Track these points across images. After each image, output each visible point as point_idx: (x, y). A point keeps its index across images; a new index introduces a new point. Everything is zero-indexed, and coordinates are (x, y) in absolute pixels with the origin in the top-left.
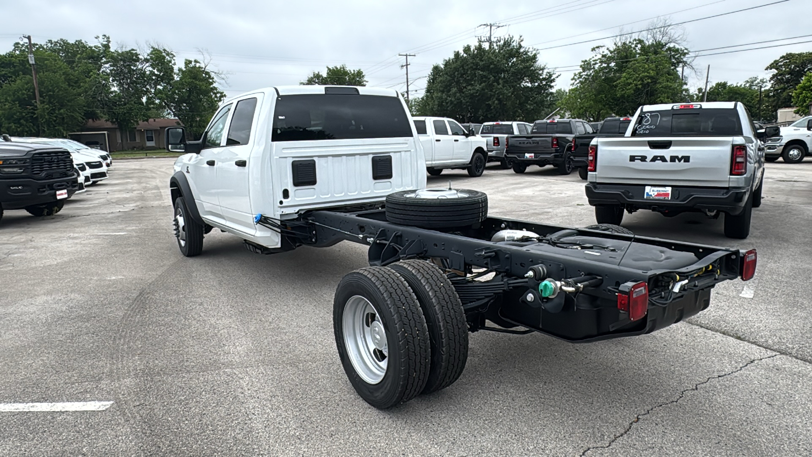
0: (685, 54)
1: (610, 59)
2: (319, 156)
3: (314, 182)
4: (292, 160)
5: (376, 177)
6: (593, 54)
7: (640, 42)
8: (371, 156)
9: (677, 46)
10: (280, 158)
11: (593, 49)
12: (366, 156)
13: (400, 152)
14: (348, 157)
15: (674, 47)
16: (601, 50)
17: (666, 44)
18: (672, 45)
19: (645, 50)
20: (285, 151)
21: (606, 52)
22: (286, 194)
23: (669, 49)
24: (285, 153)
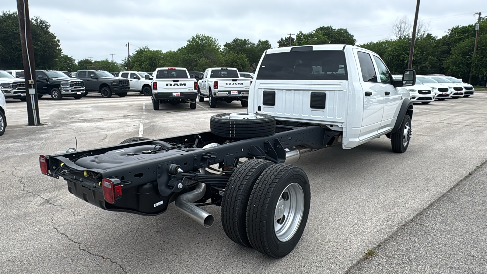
2: (278, 89)
3: (273, 104)
4: (263, 90)
5: (313, 106)
8: (311, 92)
10: (258, 88)
12: (307, 92)
13: (334, 91)
14: (304, 92)
20: (261, 85)
22: (260, 108)
24: (261, 86)
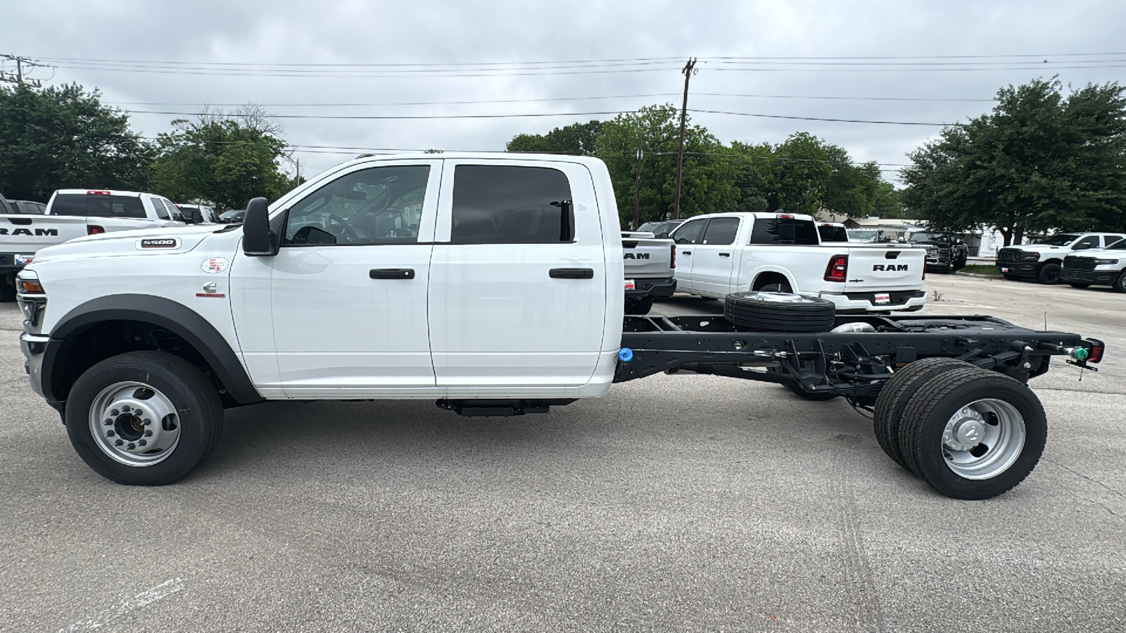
0: (283, 146)
1: (196, 138)
6: (174, 128)
7: (234, 124)
9: (274, 137)
11: (174, 123)
15: (271, 137)
16: (185, 125)
17: (262, 133)
18: (269, 134)
19: (239, 134)
21: (191, 129)
23: (266, 137)
